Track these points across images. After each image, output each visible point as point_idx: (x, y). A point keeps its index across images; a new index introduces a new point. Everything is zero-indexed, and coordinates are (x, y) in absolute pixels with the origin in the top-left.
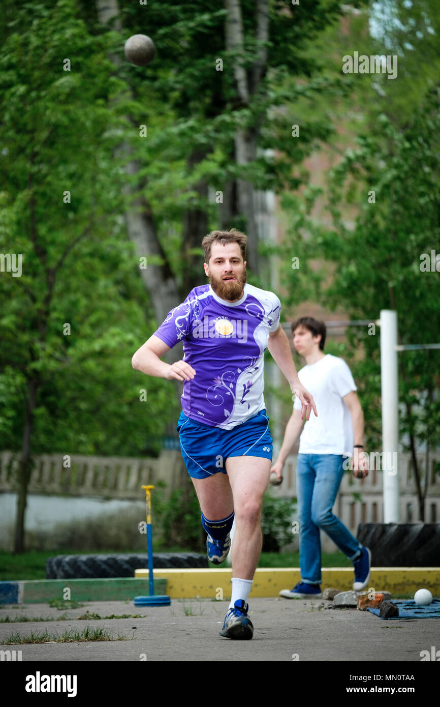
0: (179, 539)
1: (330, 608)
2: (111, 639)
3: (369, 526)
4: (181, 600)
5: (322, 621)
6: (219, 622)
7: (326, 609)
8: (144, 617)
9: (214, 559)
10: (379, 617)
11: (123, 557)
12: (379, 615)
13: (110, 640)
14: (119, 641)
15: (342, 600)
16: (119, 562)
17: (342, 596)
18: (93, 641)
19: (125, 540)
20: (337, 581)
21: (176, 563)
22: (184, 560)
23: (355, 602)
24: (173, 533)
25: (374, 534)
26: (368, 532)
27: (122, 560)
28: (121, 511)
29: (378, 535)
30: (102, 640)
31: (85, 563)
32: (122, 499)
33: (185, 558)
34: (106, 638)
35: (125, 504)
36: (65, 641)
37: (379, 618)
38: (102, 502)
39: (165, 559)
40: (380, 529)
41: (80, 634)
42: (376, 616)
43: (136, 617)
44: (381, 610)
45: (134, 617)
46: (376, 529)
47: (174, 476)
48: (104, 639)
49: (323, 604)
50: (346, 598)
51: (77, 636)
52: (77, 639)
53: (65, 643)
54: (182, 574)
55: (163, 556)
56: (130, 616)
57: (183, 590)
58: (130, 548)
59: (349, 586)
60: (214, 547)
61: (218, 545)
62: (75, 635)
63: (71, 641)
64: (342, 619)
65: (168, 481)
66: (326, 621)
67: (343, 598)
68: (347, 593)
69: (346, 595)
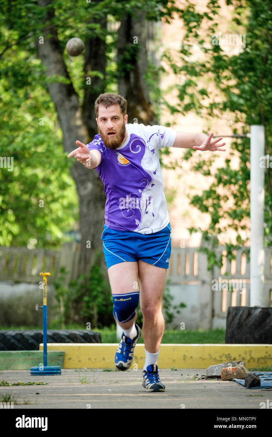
0: (77, 318)
1: (203, 378)
2: (18, 403)
3: (238, 309)
4: (78, 370)
5: (196, 389)
6: (109, 390)
7: (199, 379)
8: (46, 384)
9: (120, 363)
10: (244, 386)
11: (29, 332)
12: (244, 385)
14: (25, 405)
15: (213, 371)
16: (26, 337)
17: (213, 368)
19: (31, 319)
20: (210, 355)
21: (73, 339)
22: (81, 336)
24: (72, 312)
25: (241, 316)
26: (236, 314)
27: (28, 335)
28: (28, 293)
29: (244, 317)
32: (30, 283)
33: (82, 334)
35: (32, 287)
37: (244, 388)
39: (65, 335)
40: (246, 312)
42: (241, 386)
43: (39, 384)
44: (245, 381)
45: (37, 384)
46: (243, 311)
47: (74, 264)
49: (198, 375)
50: (217, 370)
54: (79, 347)
55: (63, 332)
56: (34, 383)
57: (80, 361)
58: (35, 324)
59: (220, 359)
60: (121, 356)
61: (124, 354)
64: (212, 388)
65: (68, 269)
66: (199, 389)
67: (214, 370)
68: (218, 366)
69: (217, 368)
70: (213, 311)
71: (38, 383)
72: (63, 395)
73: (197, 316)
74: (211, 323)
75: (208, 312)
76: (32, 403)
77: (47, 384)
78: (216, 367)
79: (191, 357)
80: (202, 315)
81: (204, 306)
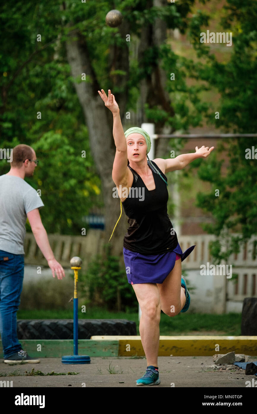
8: (77, 374)
22: (112, 325)
39: (97, 325)
55: (95, 321)
70: (227, 295)
73: (211, 299)
74: (225, 306)
75: (222, 296)
77: (79, 374)
80: (217, 299)
81: (218, 291)
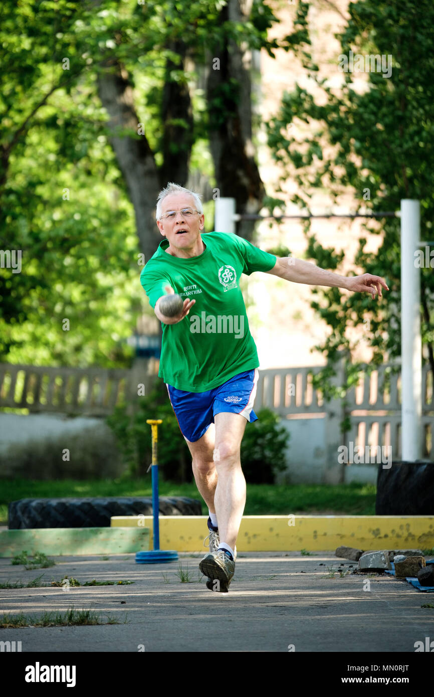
2: (100, 622)
13: (98, 624)
14: (110, 626)
15: (368, 562)
16: (96, 507)
17: (369, 557)
18: (78, 625)
21: (162, 510)
23: (383, 564)
28: (87, 430)
30: (90, 624)
31: (55, 508)
32: (88, 417)
34: (94, 621)
36: (45, 626)
38: (65, 420)
41: (63, 617)
43: (122, 584)
48: (92, 622)
50: (373, 560)
51: (59, 618)
52: (60, 623)
53: (45, 628)
62: (57, 617)
63: (52, 626)
67: (369, 560)
68: (375, 554)
69: (373, 557)
71: (121, 582)
72: (159, 604)
73: (322, 462)
76: (119, 622)
77: (133, 583)
78: (372, 555)
79: (325, 534)
80: (331, 461)
81: (333, 448)
